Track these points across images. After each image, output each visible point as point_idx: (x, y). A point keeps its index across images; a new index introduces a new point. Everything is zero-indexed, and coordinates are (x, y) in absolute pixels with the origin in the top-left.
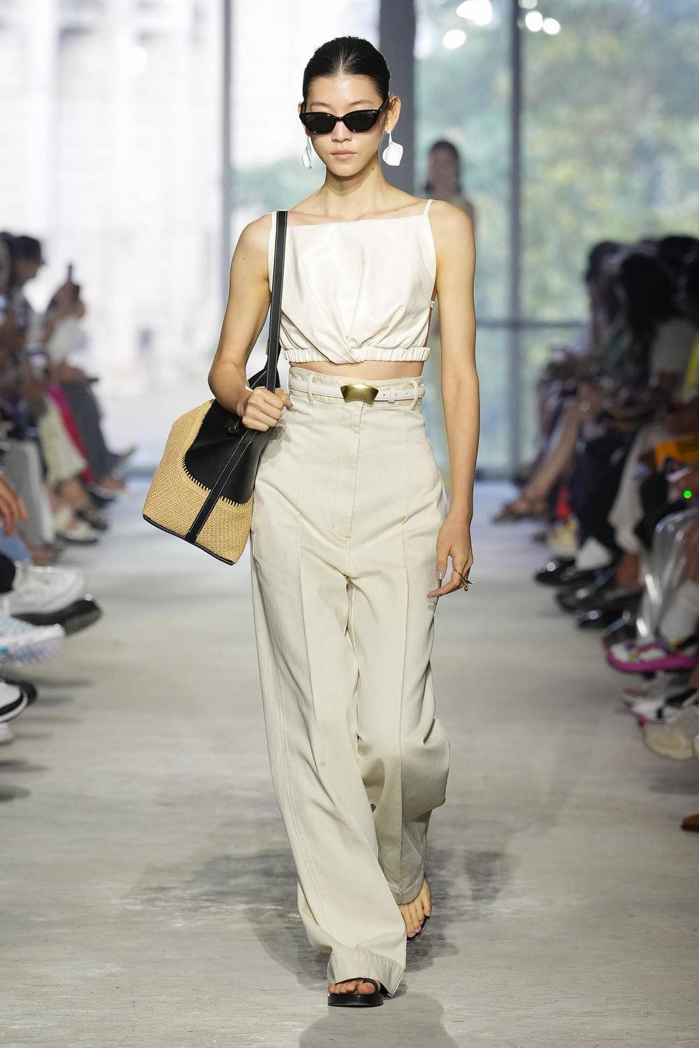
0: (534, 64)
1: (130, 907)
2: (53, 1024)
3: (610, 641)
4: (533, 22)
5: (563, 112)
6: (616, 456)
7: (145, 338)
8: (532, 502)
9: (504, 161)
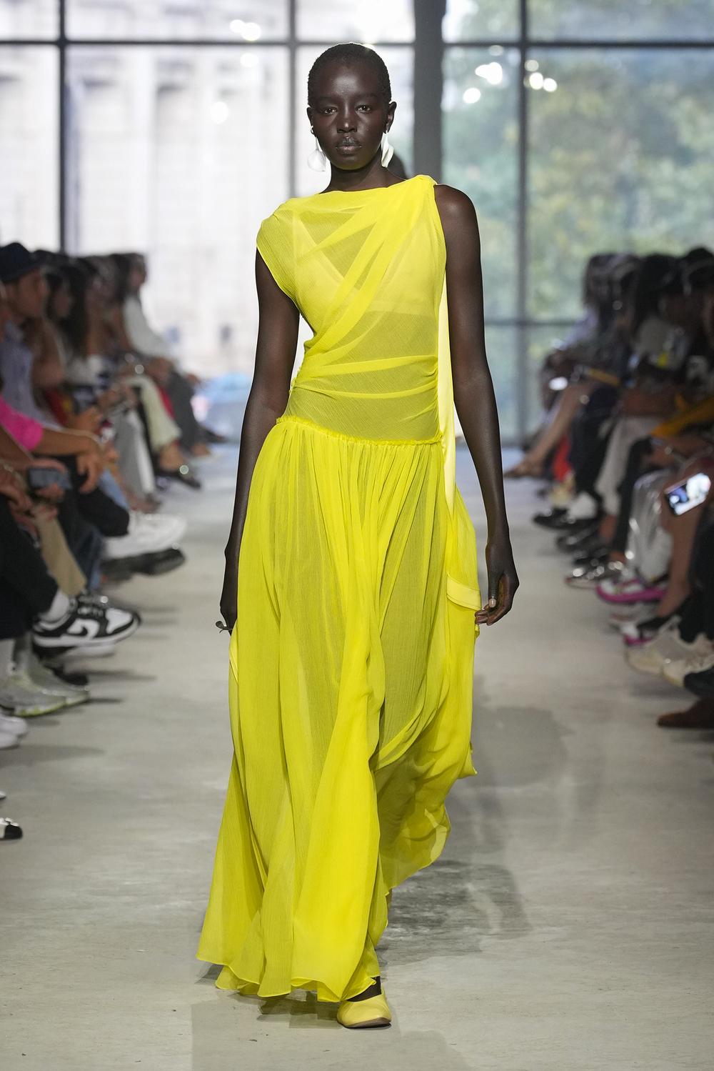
0: (536, 118)
3: (599, 579)
4: (536, 81)
5: (559, 155)
6: (604, 428)
7: (226, 334)
8: (531, 466)
9: (513, 193)
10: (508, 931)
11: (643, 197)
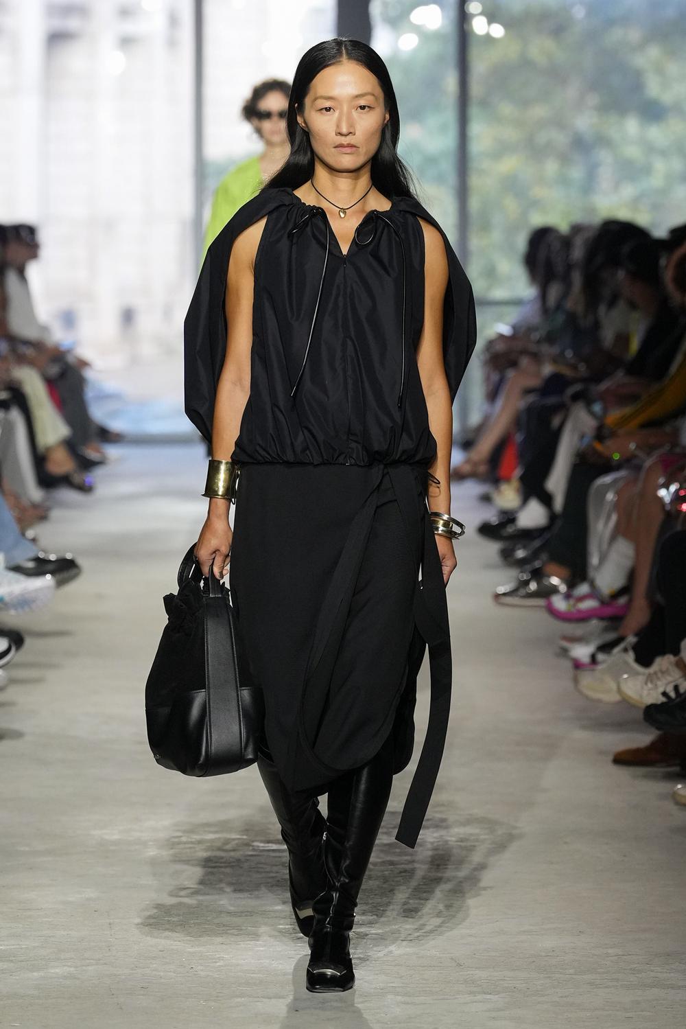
0: (480, 65)
1: (107, 837)
2: (36, 944)
4: (479, 25)
5: (506, 109)
7: (128, 316)
8: (475, 464)
10: (436, 1000)
11: (604, 157)
